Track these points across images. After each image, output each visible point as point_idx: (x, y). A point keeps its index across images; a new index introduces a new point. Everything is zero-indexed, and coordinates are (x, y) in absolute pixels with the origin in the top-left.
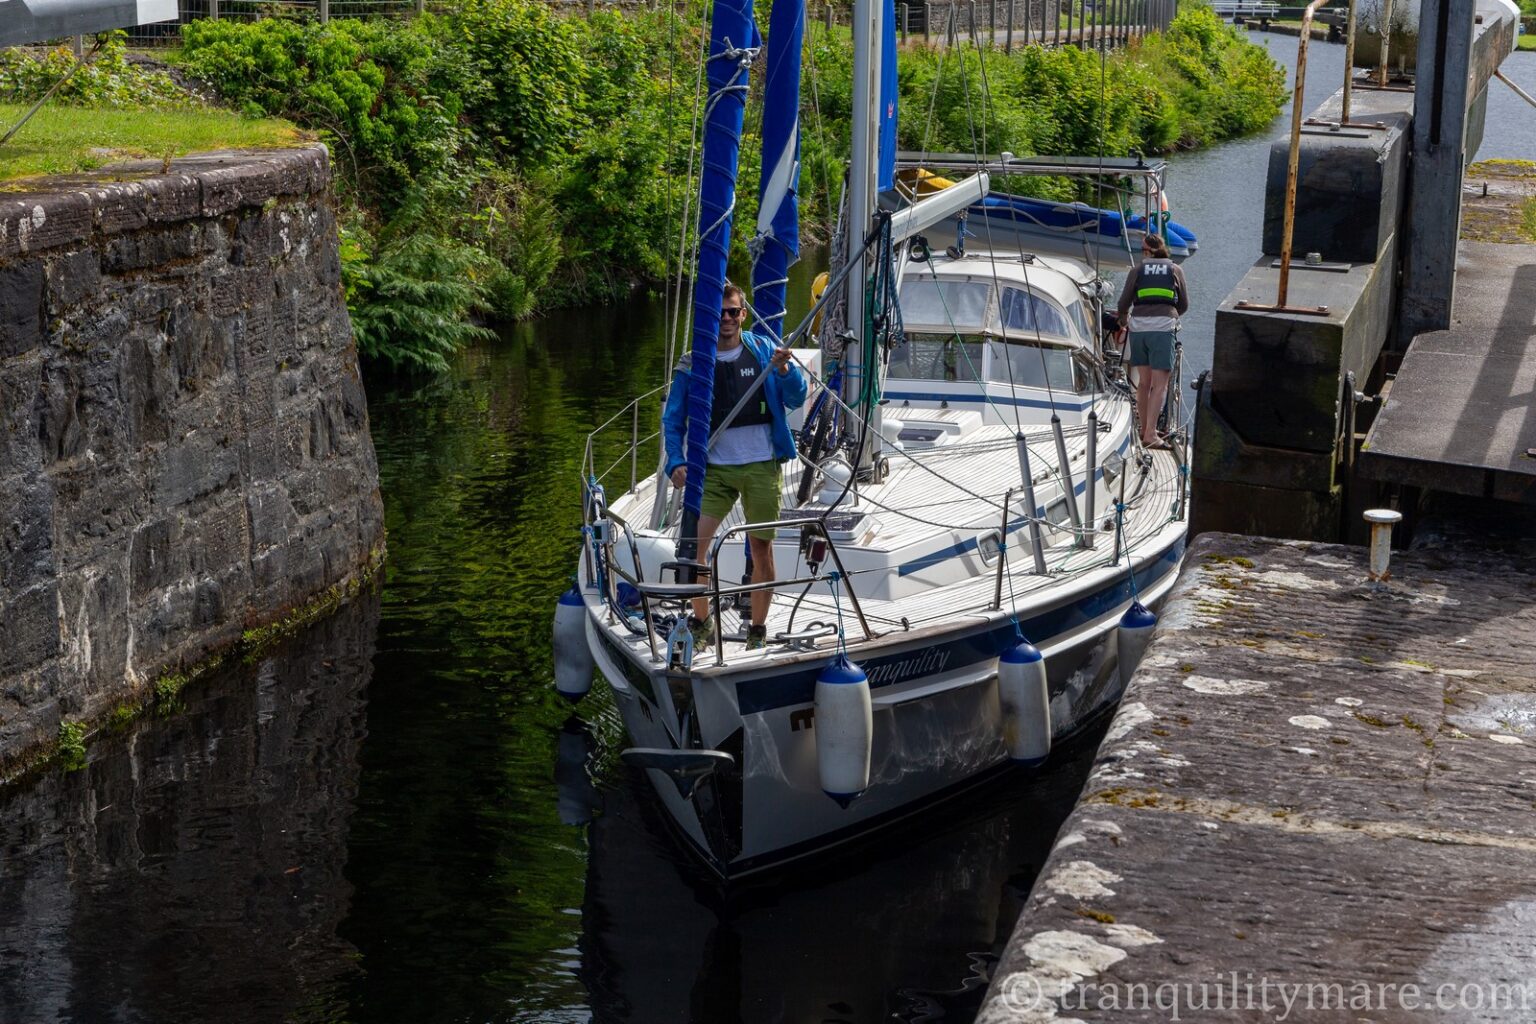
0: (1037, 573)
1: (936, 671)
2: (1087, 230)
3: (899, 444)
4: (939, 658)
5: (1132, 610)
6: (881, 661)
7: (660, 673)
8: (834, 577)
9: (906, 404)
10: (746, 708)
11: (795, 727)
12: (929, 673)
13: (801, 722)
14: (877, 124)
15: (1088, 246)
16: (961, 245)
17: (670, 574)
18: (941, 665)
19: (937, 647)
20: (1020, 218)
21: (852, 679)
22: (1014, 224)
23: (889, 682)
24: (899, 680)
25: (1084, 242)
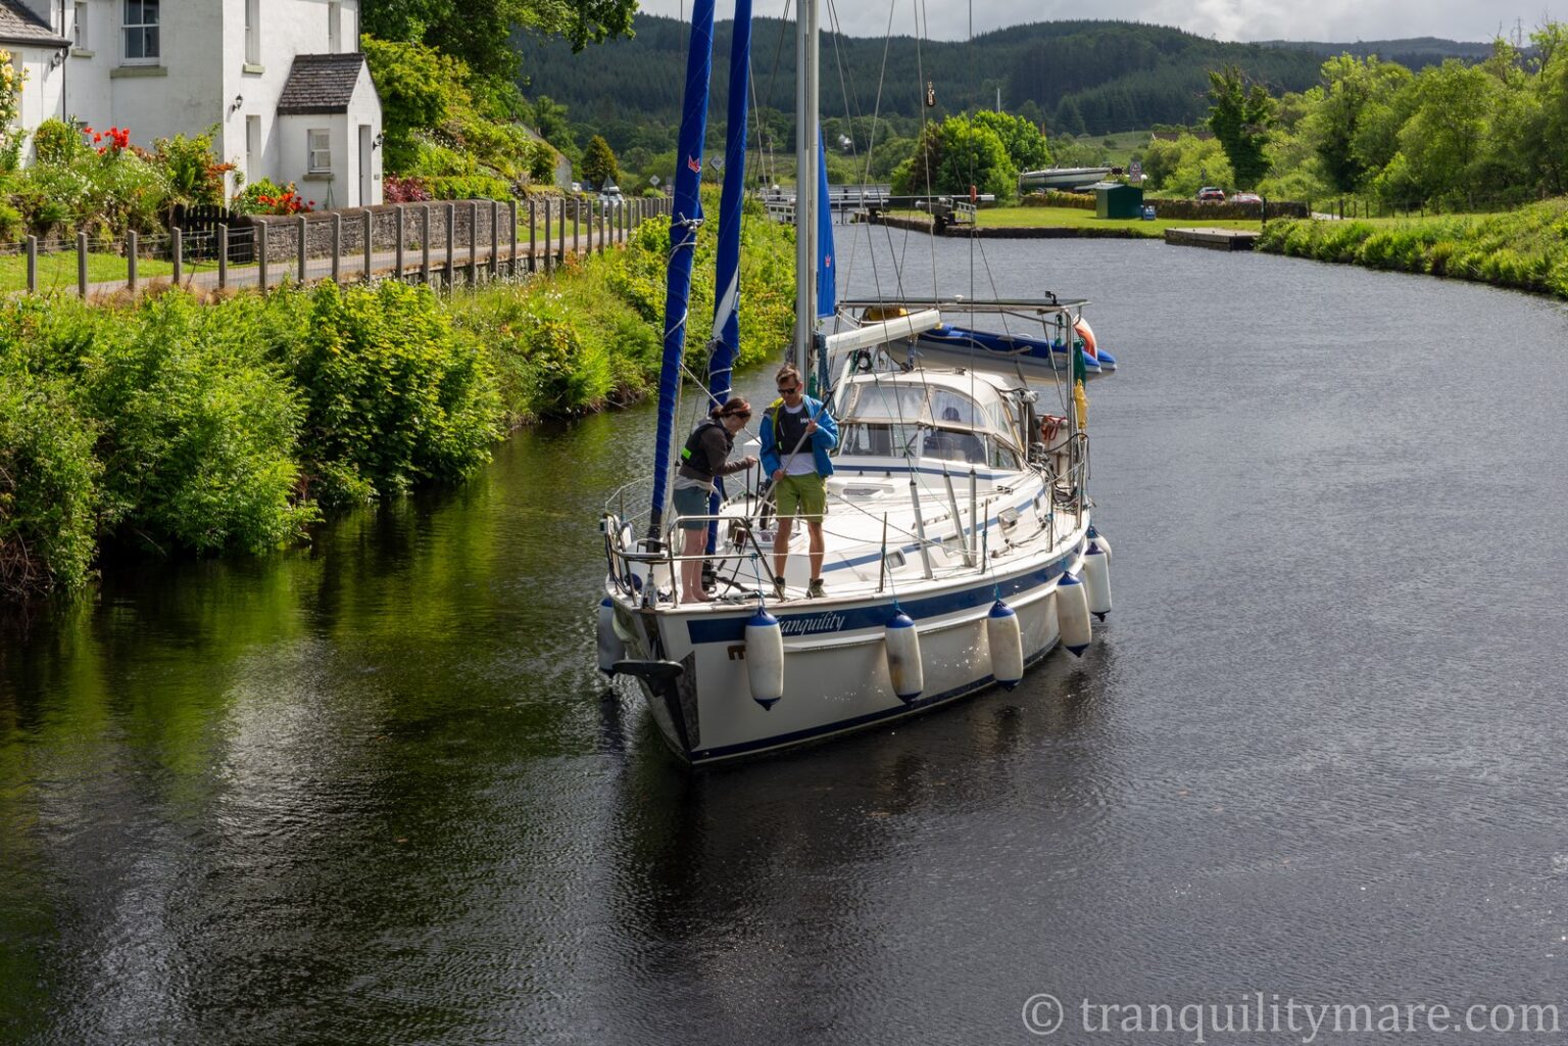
0: (927, 578)
1: (835, 629)
2: (1023, 353)
3: (844, 497)
4: (836, 620)
5: (996, 605)
6: (792, 618)
7: (635, 612)
8: (754, 556)
9: (861, 474)
10: (695, 640)
11: (732, 657)
12: (829, 631)
13: (736, 654)
14: (815, 269)
15: (1019, 364)
16: (911, 361)
17: (644, 548)
18: (839, 626)
19: (834, 612)
20: (976, 346)
21: (768, 623)
22: (972, 350)
23: (799, 633)
24: (807, 632)
25: (1016, 362)
